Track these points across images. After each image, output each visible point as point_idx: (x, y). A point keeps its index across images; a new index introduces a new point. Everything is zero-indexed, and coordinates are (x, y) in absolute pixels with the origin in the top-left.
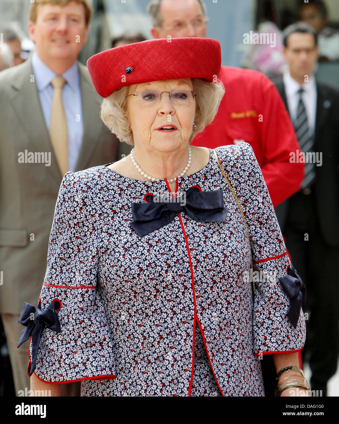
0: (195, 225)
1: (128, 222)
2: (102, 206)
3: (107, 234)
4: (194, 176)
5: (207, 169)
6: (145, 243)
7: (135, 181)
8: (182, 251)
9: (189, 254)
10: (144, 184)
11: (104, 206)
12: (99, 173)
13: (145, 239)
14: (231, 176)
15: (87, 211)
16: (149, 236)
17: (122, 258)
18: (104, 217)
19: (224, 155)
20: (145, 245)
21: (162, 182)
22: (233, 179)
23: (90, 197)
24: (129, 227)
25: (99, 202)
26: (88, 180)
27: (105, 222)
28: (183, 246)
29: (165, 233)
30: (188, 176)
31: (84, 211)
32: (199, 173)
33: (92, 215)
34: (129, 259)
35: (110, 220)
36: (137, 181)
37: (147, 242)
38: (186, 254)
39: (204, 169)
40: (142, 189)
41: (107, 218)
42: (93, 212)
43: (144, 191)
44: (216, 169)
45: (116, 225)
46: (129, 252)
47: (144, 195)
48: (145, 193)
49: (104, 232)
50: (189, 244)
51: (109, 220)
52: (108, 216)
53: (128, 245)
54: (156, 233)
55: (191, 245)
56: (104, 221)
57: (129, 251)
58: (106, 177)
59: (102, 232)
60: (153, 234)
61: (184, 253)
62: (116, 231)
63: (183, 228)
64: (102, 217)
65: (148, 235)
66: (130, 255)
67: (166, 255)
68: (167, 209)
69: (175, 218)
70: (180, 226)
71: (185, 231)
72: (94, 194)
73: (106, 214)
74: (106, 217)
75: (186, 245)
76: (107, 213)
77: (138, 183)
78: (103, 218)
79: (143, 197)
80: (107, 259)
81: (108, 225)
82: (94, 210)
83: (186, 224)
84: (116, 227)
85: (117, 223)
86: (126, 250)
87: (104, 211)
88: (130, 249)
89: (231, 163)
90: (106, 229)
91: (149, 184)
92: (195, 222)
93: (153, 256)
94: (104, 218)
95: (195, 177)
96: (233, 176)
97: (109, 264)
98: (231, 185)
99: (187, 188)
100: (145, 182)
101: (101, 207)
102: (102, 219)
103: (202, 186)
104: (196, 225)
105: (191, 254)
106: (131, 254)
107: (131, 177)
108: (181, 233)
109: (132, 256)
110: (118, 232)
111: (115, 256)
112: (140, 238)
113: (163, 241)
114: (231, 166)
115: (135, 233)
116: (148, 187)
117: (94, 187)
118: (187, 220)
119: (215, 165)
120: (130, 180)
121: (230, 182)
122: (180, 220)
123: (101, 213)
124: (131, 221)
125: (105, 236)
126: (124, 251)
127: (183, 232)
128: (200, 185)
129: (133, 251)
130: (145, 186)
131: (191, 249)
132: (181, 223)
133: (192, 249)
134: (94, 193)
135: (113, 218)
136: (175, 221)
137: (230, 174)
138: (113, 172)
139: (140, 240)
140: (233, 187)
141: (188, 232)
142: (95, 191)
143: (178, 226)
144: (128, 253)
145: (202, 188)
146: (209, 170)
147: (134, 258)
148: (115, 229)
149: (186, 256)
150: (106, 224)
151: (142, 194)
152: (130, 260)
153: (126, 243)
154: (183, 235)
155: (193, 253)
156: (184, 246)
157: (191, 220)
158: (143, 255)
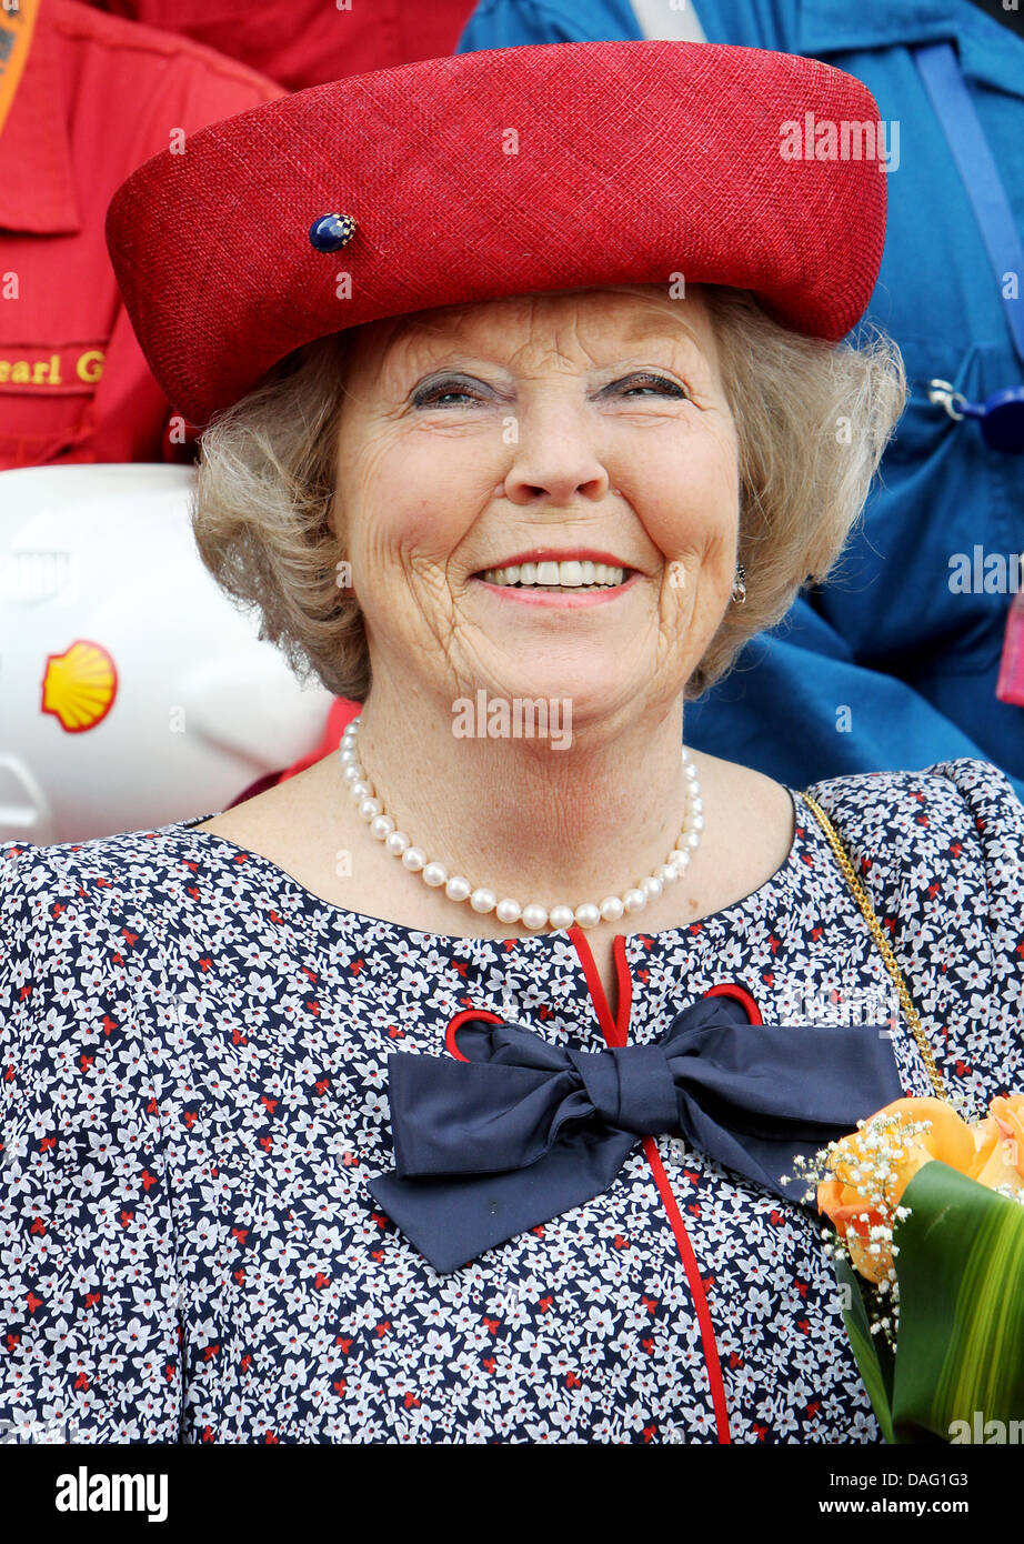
0: (744, 1217)
1: (359, 1174)
2: (205, 1059)
3: (227, 1229)
4: (716, 928)
5: (778, 893)
6: (466, 1311)
7: (390, 935)
8: (680, 1367)
9: (717, 1391)
10: (446, 951)
11: (214, 1064)
12: (185, 867)
13: (466, 1290)
14: (917, 947)
15: (121, 1072)
16: (488, 1274)
17: (326, 1394)
18: (212, 1128)
19: (874, 826)
20: (466, 1321)
21: (558, 946)
22: (927, 966)
23: (140, 997)
24: (359, 1201)
25: (191, 1036)
26: (128, 896)
27: (215, 1156)
28: (682, 1343)
29: (581, 1256)
30: (679, 930)
31: (103, 1072)
32: (739, 912)
33: (145, 1102)
34: (372, 1404)
35: (251, 1147)
36: (403, 933)
37: (474, 1308)
38: (698, 1389)
39: (764, 894)
40: (434, 985)
41: (230, 1134)
42: (152, 1087)
43: (447, 996)
44: (828, 898)
45: (283, 1184)
46: (369, 1363)
47: (445, 1018)
48: (451, 1007)
49: (213, 1220)
50: (719, 1331)
51: (241, 1149)
52: (237, 1124)
53: (365, 1316)
54: (525, 1255)
55: (726, 1335)
56: (211, 1147)
57: (371, 1353)
58: (228, 893)
59: (196, 1216)
60: (510, 1258)
61: (687, 1379)
62: (281, 1216)
63: (676, 1226)
64: (201, 1128)
65: (478, 1261)
66: (376, 1379)
67: (585, 1388)
68: (584, 1109)
69: (628, 1165)
70: (660, 1214)
71: (694, 1246)
72: (162, 987)
73: (226, 1109)
74: (225, 1129)
75: (697, 1331)
76: (229, 1102)
77: (412, 947)
78: (207, 1133)
79: (440, 1028)
80: (234, 1396)
81: (233, 1173)
82: (159, 1078)
83: (692, 1203)
84: (286, 1194)
85: (287, 1169)
86: (350, 1348)
87: (214, 1092)
88: (376, 1343)
89: (920, 877)
90: (222, 1199)
91: (478, 952)
92: (743, 1198)
93: (511, 1392)
94: (214, 1134)
95: (722, 931)
96: (925, 952)
97: (240, 1422)
98: (917, 1002)
99: (686, 994)
100: (454, 940)
101: (198, 1066)
102: (198, 1137)
103: (761, 991)
104: (753, 1217)
105: (728, 1391)
106: (383, 1372)
107: (370, 909)
108: (669, 1259)
109: (386, 1388)
110: (295, 1226)
111: (285, 1381)
112: (432, 1282)
113: (567, 1301)
114: (918, 889)
115: (403, 1243)
116: (468, 970)
117: (166, 945)
118: (700, 1182)
119: (821, 874)
120: (364, 928)
121: (910, 985)
122: (658, 1180)
123: (197, 1103)
124: (374, 1166)
125: (218, 1243)
126: (335, 1352)
127: (681, 1253)
128: (751, 986)
129: (392, 1359)
130: (449, 966)
131: (725, 1360)
132: (665, 1198)
133: (731, 1362)
134: (164, 978)
135: (264, 1136)
136: (628, 1183)
137: (905, 935)
138: (264, 868)
139: (435, 1292)
140: (924, 1014)
141: (709, 1257)
142: (168, 967)
143: (652, 1217)
144: (365, 1369)
145: (761, 1005)
146: (788, 903)
147: (400, 1401)
148: (274, 1208)
149: (701, 1397)
150: (225, 1170)
151: (430, 1015)
152: (380, 1415)
153: (347, 1308)
154: (679, 1268)
155: (742, 1382)
156: (692, 1339)
157: (717, 1187)
158: (458, 1385)
